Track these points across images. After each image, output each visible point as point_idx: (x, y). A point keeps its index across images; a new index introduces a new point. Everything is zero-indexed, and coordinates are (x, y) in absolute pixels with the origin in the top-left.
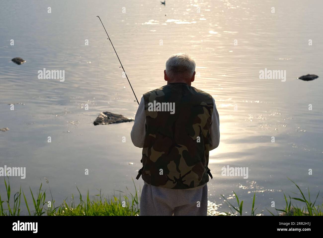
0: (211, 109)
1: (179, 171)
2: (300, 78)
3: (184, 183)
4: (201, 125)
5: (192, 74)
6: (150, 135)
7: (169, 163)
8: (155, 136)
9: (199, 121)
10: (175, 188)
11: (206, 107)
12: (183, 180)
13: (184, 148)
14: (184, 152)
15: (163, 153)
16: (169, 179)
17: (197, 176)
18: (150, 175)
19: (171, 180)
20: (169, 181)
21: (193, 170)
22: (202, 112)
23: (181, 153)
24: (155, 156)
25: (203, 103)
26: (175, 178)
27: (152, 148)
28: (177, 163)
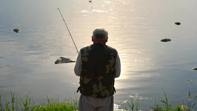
0: (116, 57)
1: (99, 89)
2: (161, 41)
3: (101, 95)
4: (110, 65)
5: (106, 38)
6: (84, 70)
7: (93, 85)
8: (86, 71)
9: (109, 63)
10: (97, 97)
11: (113, 56)
12: (101, 94)
13: (102, 77)
14: (101, 79)
15: (91, 79)
16: (93, 93)
17: (108, 92)
18: (84, 90)
19: (94, 93)
20: (94, 94)
21: (106, 89)
22: (111, 59)
23: (100, 80)
24: (87, 81)
25: (112, 54)
26: (96, 92)
27: (85, 77)
28: (98, 85)
